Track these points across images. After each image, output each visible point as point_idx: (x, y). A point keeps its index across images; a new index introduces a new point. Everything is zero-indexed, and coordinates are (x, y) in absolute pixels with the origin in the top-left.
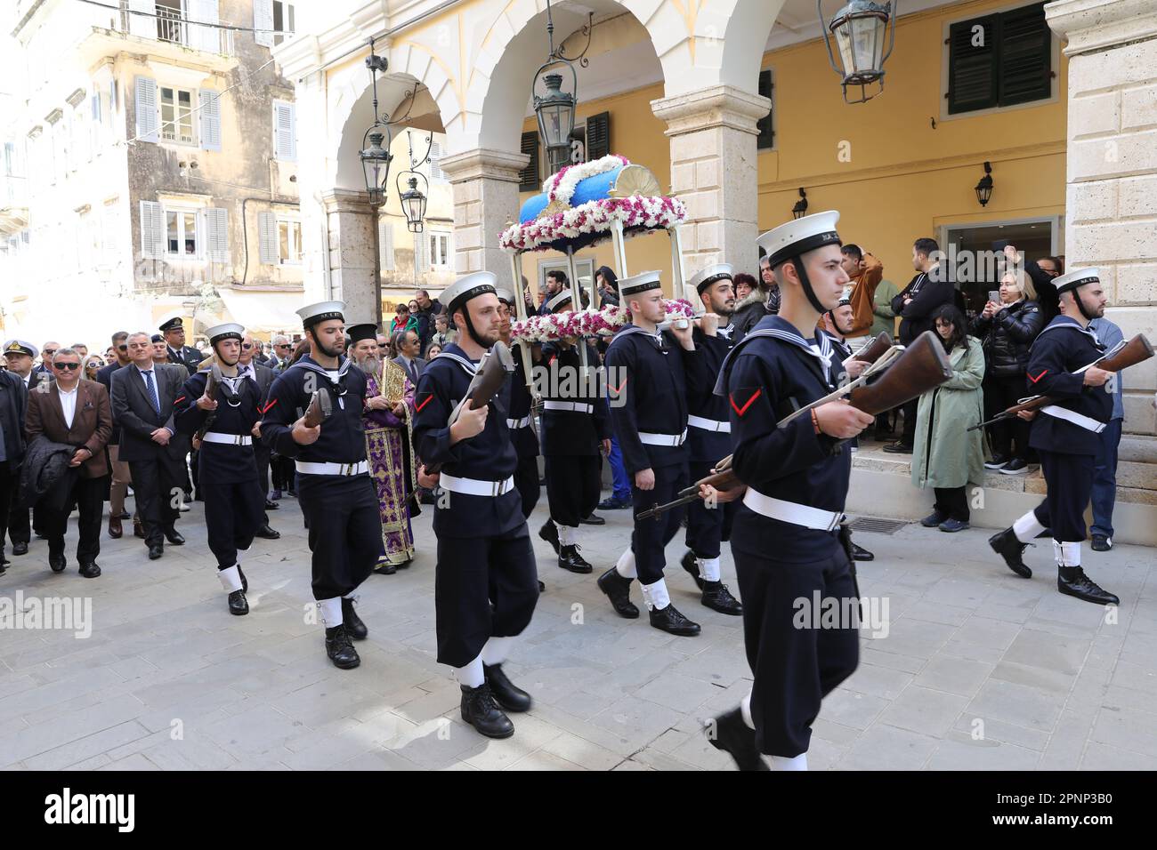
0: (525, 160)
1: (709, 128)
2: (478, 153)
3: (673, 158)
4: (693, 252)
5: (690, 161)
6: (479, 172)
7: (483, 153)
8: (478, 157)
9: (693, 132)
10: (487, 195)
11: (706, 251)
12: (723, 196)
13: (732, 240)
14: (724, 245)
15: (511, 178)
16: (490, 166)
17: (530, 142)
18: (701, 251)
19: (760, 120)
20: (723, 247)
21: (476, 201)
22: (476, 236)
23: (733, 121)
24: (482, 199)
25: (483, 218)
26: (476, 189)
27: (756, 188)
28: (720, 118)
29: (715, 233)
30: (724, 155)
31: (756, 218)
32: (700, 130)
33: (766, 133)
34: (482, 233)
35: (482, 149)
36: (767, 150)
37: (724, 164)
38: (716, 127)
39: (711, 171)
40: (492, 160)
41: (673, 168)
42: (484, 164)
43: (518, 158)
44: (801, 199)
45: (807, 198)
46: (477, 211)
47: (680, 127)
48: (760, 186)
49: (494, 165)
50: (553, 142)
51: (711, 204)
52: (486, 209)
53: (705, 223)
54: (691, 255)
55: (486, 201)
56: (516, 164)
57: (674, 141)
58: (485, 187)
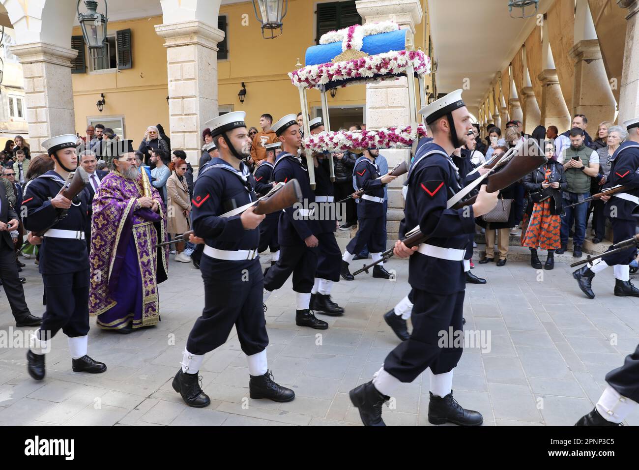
0: (75, 53)
1: (189, 45)
2: (40, 45)
3: (169, 60)
4: (181, 115)
5: (178, 63)
6: (41, 57)
7: (44, 45)
8: (40, 48)
9: (180, 46)
10: (48, 73)
11: (188, 115)
12: (198, 84)
13: (203, 109)
14: (199, 112)
15: (64, 64)
16: (50, 55)
17: (78, 42)
18: (186, 115)
19: (218, 43)
20: (198, 113)
21: (40, 77)
22: (42, 99)
23: (203, 42)
24: (45, 76)
25: (46, 88)
26: (40, 69)
27: (217, 81)
28: (195, 40)
29: (194, 105)
30: (198, 61)
31: (217, 98)
32: (184, 45)
33: (223, 51)
34: (45, 98)
35: (42, 43)
36: (224, 60)
37: (198, 66)
38: (193, 44)
39: (191, 70)
40: (51, 51)
41: (168, 66)
42: (45, 53)
43: (69, 52)
44: (243, 89)
45: (246, 88)
46: (41, 84)
47: (173, 43)
48: (218, 80)
49: (52, 55)
50: (93, 44)
51: (191, 88)
52: (48, 83)
53: (188, 99)
54: (181, 117)
55: (48, 77)
56: (68, 55)
57: (169, 50)
58: (47, 68)
